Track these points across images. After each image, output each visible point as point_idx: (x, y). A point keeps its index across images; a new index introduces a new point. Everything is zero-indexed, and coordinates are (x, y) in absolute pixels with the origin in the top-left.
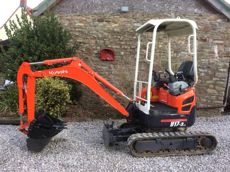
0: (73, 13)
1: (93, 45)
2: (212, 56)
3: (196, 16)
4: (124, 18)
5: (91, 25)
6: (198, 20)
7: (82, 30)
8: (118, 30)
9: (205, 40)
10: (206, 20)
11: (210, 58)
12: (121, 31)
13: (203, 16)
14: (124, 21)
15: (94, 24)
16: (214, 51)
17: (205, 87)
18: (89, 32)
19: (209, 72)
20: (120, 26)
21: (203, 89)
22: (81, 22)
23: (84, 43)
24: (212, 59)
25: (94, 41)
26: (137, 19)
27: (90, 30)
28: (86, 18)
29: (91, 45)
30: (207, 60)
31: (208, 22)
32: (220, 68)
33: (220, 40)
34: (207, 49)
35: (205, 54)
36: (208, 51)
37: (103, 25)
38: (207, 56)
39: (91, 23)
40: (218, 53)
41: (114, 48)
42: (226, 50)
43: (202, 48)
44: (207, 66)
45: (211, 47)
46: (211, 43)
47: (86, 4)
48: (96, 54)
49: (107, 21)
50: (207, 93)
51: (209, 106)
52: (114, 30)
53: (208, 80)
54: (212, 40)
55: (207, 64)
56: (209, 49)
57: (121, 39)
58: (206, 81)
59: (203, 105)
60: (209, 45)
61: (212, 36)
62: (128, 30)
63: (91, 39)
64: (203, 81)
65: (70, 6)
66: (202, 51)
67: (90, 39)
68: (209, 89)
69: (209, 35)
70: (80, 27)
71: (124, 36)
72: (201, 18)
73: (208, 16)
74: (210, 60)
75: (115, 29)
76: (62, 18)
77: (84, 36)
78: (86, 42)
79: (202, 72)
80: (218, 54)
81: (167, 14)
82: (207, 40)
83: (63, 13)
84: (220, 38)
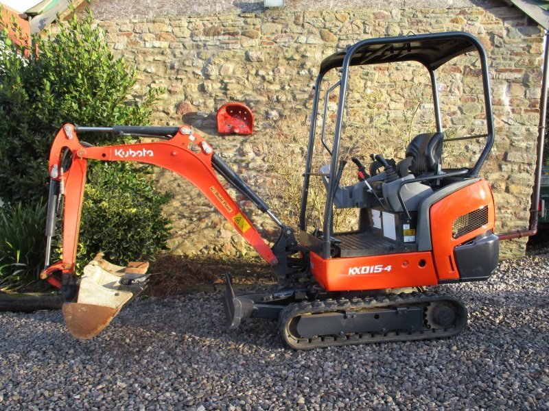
1: (194, 95)
2: (496, 110)
3: (451, 15)
4: (274, 24)
5: (186, 44)
6: (457, 23)
7: (164, 58)
8: (260, 55)
10: (477, 24)
12: (267, 56)
13: (468, 14)
14: (274, 31)
15: (195, 41)
16: (500, 100)
18: (182, 63)
19: (492, 149)
20: (262, 43)
22: (158, 38)
23: (172, 93)
24: (496, 119)
25: (197, 84)
26: (306, 25)
27: (185, 58)
28: (173, 27)
29: (190, 97)
30: (485, 122)
31: (482, 27)
32: (518, 141)
33: (511, 71)
35: (480, 107)
37: (218, 44)
39: (187, 40)
40: (511, 102)
41: (251, 102)
42: (528, 95)
43: (472, 92)
45: (493, 90)
46: (493, 79)
48: (205, 119)
49: (229, 34)
52: (248, 55)
53: (492, 171)
54: (494, 72)
57: (269, 78)
58: (486, 172)
61: (494, 61)
62: (286, 54)
63: (189, 80)
66: (473, 100)
67: (185, 80)
70: (157, 50)
71: (275, 69)
72: (464, 19)
73: (481, 13)
75: (250, 53)
77: (170, 74)
78: (177, 90)
79: (474, 153)
80: (510, 105)
81: (382, 11)
83: (111, 16)
84: (513, 65)
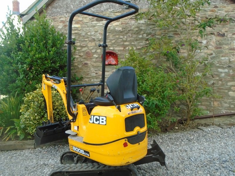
0: (67, 14)
1: (92, 48)
2: (232, 52)
3: (210, 8)
5: (88, 25)
6: (213, 12)
7: (79, 32)
8: (120, 29)
9: (223, 35)
10: (223, 12)
11: (230, 56)
12: (124, 30)
13: (218, 7)
14: (127, 18)
15: (92, 24)
17: (226, 89)
18: (86, 34)
19: (230, 71)
20: (122, 24)
21: (224, 92)
23: (82, 47)
24: (232, 56)
25: (93, 43)
27: (88, 31)
28: (82, 18)
29: (90, 49)
30: (227, 58)
31: (225, 13)
34: (226, 45)
35: (224, 51)
36: (227, 48)
37: (102, 25)
38: (227, 53)
39: (89, 23)
41: (116, 50)
43: (220, 44)
44: (228, 65)
45: (231, 43)
46: (231, 38)
47: (81, 2)
48: (97, 58)
50: (229, 96)
51: (232, 112)
52: (115, 30)
53: (230, 81)
54: (231, 35)
55: (227, 62)
56: (228, 45)
57: (125, 39)
58: (227, 82)
59: (226, 111)
60: (228, 40)
61: (231, 29)
62: (132, 28)
63: (90, 41)
64: (224, 83)
65: (63, 6)
66: (221, 48)
67: (88, 41)
68: (231, 91)
69: (227, 29)
70: (76, 28)
71: (128, 35)
72: (216, 10)
73: (225, 7)
74: (230, 58)
75: (116, 28)
76: (55, 20)
77: (82, 39)
78: (85, 45)
79: (221, 73)
82: (226, 35)
